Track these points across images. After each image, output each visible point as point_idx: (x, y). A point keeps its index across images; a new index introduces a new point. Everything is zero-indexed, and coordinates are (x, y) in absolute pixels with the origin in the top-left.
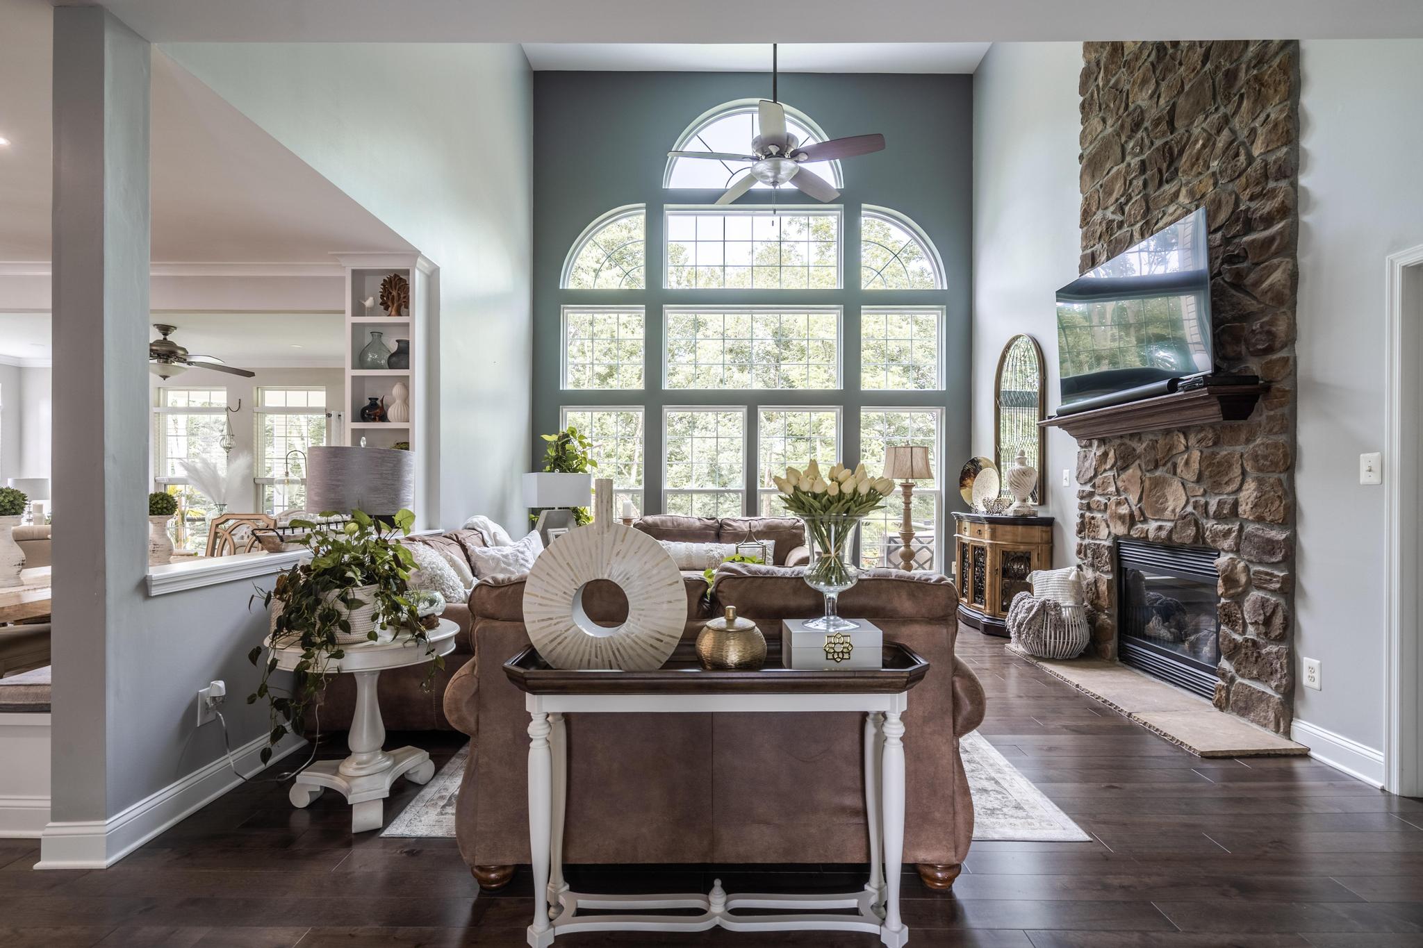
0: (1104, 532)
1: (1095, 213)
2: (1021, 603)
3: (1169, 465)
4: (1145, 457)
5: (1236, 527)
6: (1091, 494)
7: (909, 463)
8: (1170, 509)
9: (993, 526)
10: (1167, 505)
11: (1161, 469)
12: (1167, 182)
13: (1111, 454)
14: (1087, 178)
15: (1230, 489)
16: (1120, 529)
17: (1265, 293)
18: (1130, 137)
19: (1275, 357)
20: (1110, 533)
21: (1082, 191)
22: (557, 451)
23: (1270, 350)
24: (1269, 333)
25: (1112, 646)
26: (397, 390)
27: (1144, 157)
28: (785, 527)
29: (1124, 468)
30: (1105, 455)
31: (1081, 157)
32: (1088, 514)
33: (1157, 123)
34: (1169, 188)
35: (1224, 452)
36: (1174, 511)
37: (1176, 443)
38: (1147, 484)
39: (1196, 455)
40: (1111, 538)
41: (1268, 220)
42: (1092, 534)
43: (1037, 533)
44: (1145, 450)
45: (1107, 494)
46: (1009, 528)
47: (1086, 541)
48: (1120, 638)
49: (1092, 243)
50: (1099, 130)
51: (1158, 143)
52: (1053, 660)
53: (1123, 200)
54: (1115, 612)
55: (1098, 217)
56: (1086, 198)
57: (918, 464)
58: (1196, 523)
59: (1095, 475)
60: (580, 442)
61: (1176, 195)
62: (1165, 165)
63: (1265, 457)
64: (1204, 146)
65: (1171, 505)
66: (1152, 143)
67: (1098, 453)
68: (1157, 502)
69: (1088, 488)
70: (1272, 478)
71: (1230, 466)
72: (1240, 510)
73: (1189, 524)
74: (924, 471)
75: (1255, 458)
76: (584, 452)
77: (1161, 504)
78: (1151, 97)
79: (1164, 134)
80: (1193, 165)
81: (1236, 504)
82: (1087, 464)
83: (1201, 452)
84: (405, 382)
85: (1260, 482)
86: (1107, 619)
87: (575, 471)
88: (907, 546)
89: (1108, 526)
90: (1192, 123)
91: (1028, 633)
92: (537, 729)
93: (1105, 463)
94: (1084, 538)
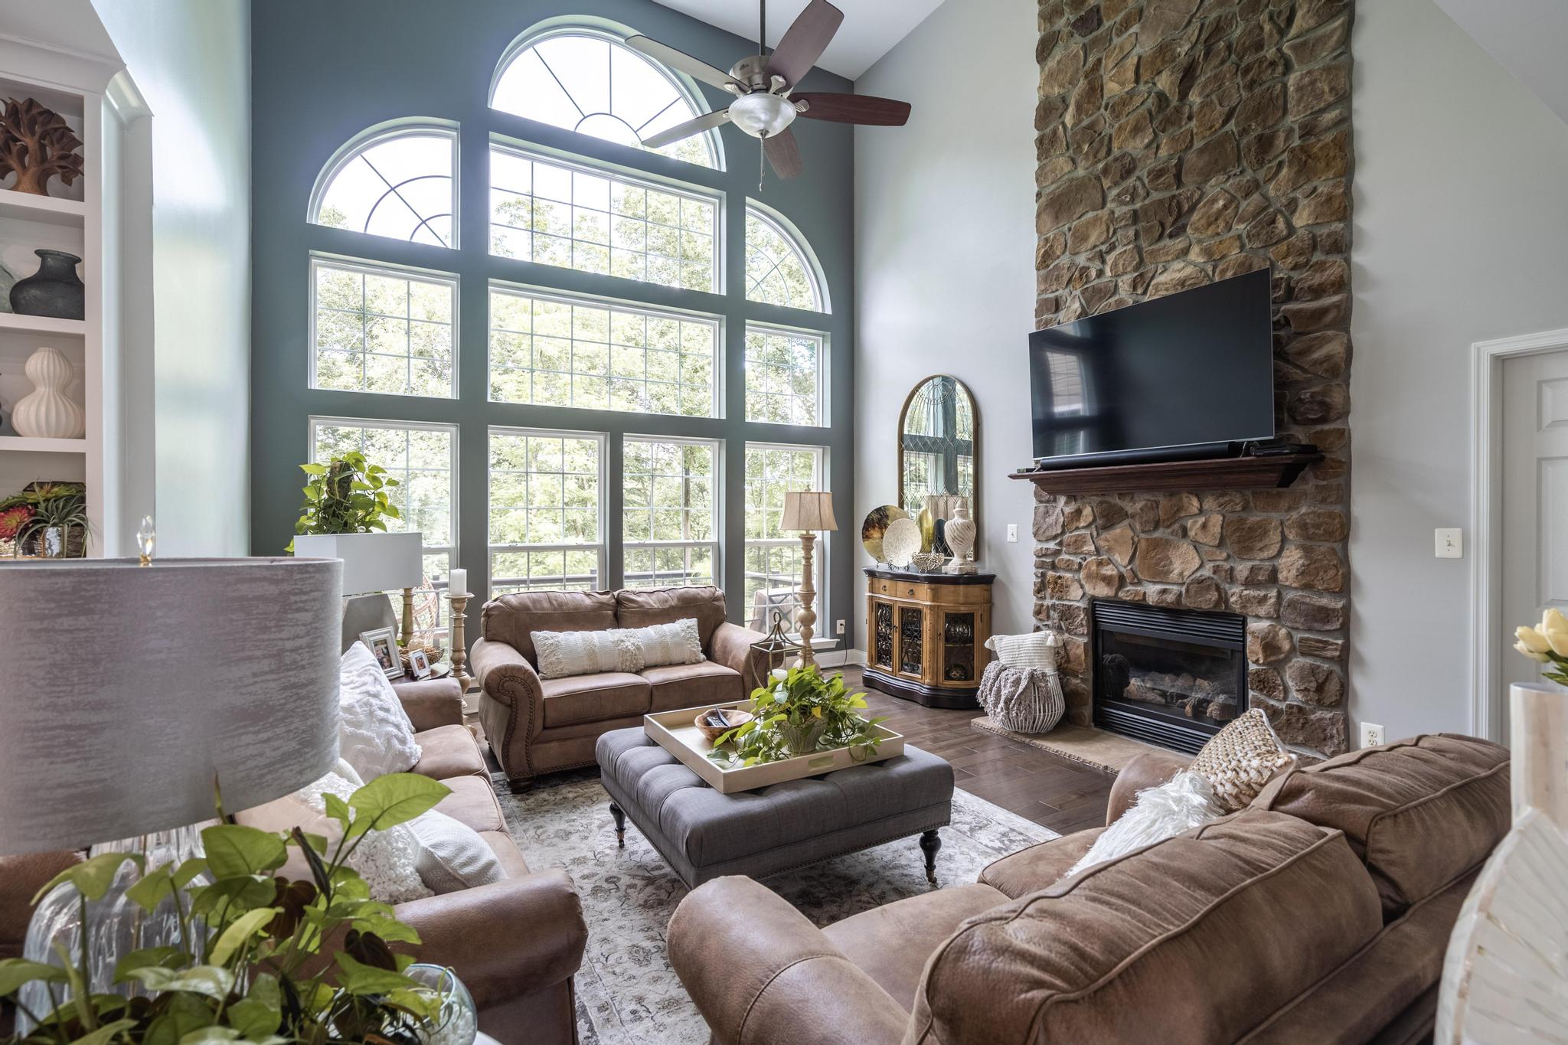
0: (1075, 593)
1: (1058, 257)
2: (1003, 675)
3: (1176, 526)
4: (1141, 517)
5: (1273, 593)
6: (1057, 553)
8: (1176, 572)
9: (933, 586)
10: (1172, 567)
11: (1161, 530)
12: (1171, 236)
13: (1087, 511)
14: (1047, 219)
15: (1265, 555)
16: (1102, 591)
17: (1315, 363)
18: (1116, 184)
19: (1327, 427)
20: (1084, 594)
21: (1038, 231)
23: (1323, 420)
24: (1323, 403)
25: (1087, 711)
27: (1138, 206)
29: (1107, 527)
30: (1078, 512)
31: (1039, 195)
32: (1050, 573)
33: (1157, 174)
34: (1179, 243)
35: (1254, 518)
36: (1181, 574)
37: (1186, 505)
38: (1143, 545)
39: (1217, 520)
40: (1085, 599)
41: (1318, 292)
42: (1059, 594)
43: (976, 590)
44: (1141, 509)
45: (1082, 553)
46: (951, 588)
47: (1048, 602)
48: (1095, 702)
49: (1054, 288)
50: (1066, 170)
51: (1156, 196)
53: (1104, 248)
54: (1090, 676)
55: (1064, 260)
56: (1047, 240)
58: (1218, 588)
59: (1063, 533)
61: (1185, 252)
62: (1171, 220)
63: (1317, 526)
64: (1225, 207)
65: (1177, 567)
66: (1148, 194)
67: (1068, 510)
68: (1157, 564)
69: (1052, 545)
70: (1324, 547)
71: (1265, 533)
72: (1281, 576)
73: (1208, 588)
75: (1303, 526)
77: (1164, 566)
78: (1148, 146)
79: (1168, 187)
80: (1209, 225)
81: (1274, 572)
82: (1050, 520)
83: (1224, 517)
85: (1307, 551)
86: (1082, 683)
88: (808, 608)
89: (1082, 587)
90: (1206, 181)
93: (1078, 520)
94: (1042, 598)
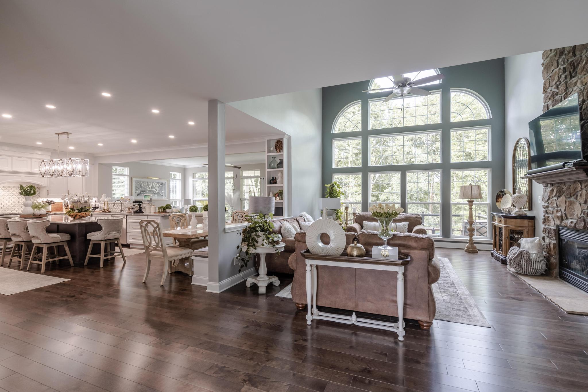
0: (552, 223)
1: (548, 88)
2: (512, 251)
3: (575, 196)
4: (566, 192)
6: (548, 207)
7: (470, 192)
8: (576, 214)
9: (505, 219)
10: (575, 212)
11: (573, 197)
12: (573, 77)
13: (555, 191)
14: (545, 73)
16: (558, 222)
18: (559, 58)
20: (555, 224)
21: (543, 79)
22: (330, 190)
25: (556, 271)
26: (279, 174)
27: (564, 66)
28: (413, 218)
29: (560, 196)
30: (553, 190)
31: (543, 64)
32: (546, 215)
33: (569, 52)
34: (574, 80)
36: (577, 215)
37: (577, 187)
38: (567, 203)
39: (584, 192)
40: (555, 225)
42: (548, 224)
43: (526, 222)
44: (567, 189)
45: (553, 207)
46: (513, 220)
47: (547, 227)
48: (560, 268)
49: (547, 101)
50: (549, 53)
51: (570, 60)
52: (526, 275)
53: (558, 83)
54: (558, 257)
55: (549, 90)
56: (545, 81)
57: (475, 192)
58: (584, 221)
59: (549, 199)
60: (338, 187)
61: (576, 83)
62: (572, 71)
65: (576, 213)
66: (568, 60)
67: (550, 190)
68: (571, 211)
69: (546, 204)
73: (581, 221)
74: (478, 195)
76: (339, 190)
77: (573, 212)
79: (571, 57)
80: (582, 71)
82: (546, 194)
83: (586, 191)
84: (282, 172)
86: (554, 260)
87: (336, 197)
88: (471, 226)
89: (554, 221)
90: (582, 53)
91: (514, 263)
92: (308, 268)
93: (553, 194)
94: (545, 225)
